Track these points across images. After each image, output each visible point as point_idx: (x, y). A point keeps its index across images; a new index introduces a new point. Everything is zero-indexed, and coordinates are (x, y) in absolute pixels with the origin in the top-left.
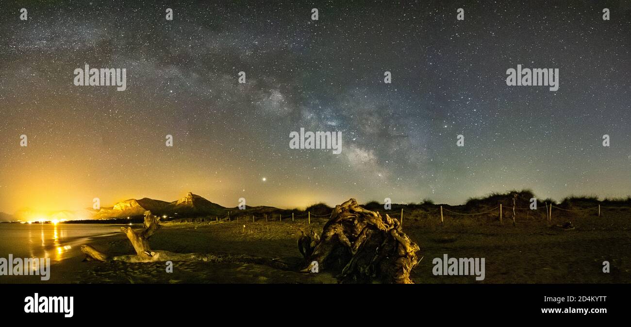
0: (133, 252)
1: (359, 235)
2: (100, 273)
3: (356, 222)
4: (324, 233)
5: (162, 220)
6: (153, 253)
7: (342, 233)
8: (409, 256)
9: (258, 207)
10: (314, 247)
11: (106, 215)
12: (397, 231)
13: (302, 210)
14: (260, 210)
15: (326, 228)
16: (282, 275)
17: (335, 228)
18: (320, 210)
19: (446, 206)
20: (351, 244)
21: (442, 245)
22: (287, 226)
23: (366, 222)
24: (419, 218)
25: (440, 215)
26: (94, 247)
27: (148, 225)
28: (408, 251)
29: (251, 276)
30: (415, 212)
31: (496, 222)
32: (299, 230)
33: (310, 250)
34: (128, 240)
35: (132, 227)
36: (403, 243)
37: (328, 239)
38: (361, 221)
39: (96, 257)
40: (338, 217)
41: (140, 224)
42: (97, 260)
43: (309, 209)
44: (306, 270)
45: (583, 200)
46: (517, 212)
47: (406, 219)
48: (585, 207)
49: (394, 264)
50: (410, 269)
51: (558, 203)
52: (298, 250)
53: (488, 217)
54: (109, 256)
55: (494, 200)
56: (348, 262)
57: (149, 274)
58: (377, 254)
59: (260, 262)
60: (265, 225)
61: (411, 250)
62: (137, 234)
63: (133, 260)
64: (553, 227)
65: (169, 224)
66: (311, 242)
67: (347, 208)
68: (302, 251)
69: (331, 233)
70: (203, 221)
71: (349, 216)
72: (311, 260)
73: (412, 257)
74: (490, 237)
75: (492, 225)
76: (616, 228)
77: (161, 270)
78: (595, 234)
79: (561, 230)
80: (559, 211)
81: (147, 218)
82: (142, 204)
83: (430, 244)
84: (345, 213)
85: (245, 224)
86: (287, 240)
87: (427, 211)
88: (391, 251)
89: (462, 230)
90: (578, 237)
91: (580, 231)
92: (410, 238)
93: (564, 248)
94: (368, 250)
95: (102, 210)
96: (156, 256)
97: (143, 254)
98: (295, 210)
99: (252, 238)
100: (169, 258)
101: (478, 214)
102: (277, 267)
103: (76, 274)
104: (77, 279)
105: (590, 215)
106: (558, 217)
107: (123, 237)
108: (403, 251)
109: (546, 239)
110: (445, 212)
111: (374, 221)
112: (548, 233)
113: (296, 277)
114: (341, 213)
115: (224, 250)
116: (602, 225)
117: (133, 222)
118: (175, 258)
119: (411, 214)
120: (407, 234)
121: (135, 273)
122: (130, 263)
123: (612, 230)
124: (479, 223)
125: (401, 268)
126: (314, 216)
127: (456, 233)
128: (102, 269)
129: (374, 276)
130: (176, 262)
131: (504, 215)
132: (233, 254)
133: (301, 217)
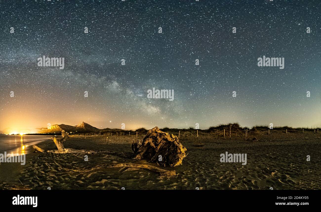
0: (56, 149)
1: (159, 143)
2: (41, 158)
3: (158, 137)
4: (144, 142)
5: (70, 134)
6: (65, 149)
7: (152, 142)
9: (114, 129)
10: (139, 148)
11: (45, 131)
12: (177, 142)
13: (134, 131)
14: (115, 130)
15: (145, 140)
16: (124, 161)
17: (148, 140)
18: (142, 131)
19: (199, 130)
20: (156, 147)
21: (197, 148)
22: (127, 138)
23: (162, 137)
24: (187, 135)
25: (197, 134)
26: (39, 146)
27: (63, 137)
28: (181, 151)
29: (110, 161)
30: (185, 133)
31: (222, 137)
32: (132, 140)
33: (137, 149)
34: (54, 143)
35: (56, 137)
36: (179, 147)
37: (145, 145)
38: (160, 137)
39: (39, 150)
40: (150, 135)
41: (60, 136)
42: (40, 152)
43: (137, 130)
44: (135, 158)
45: (262, 127)
46: (232, 133)
47: (181, 135)
48: (263, 131)
49: (175, 157)
50: (182, 159)
51: (250, 129)
52: (131, 149)
53: (219, 135)
54: (46, 151)
55: (221, 127)
56: (154, 155)
57: (63, 159)
58: (167, 152)
59: (113, 154)
60: (117, 137)
61: (183, 150)
62: (58, 140)
63: (56, 152)
64: (248, 140)
65: (73, 136)
66: (137, 146)
67: (154, 131)
68: (133, 150)
69: (146, 142)
70: (89, 135)
71: (155, 134)
72: (137, 154)
73: (183, 154)
74: (219, 144)
75: (220, 139)
76: (276, 140)
77: (69, 157)
78: (267, 143)
79: (252, 141)
80: (250, 133)
81: (63, 133)
82: (61, 127)
83: (192, 147)
84: (153, 133)
85: (108, 136)
86: (126, 145)
87: (191, 132)
88: (174, 150)
89: (206, 141)
90: (259, 144)
91: (260, 141)
92: (183, 145)
93: (253, 149)
94: (163, 150)
95: (43, 129)
96: (67, 151)
97: (61, 150)
98: (130, 131)
99: (111, 143)
100: (72, 152)
101: (214, 134)
102: (122, 157)
103: (30, 158)
104: (31, 161)
105: (265, 134)
106: (250, 135)
107: (52, 142)
108: (179, 151)
109: (244, 145)
110: (199, 133)
111: (166, 137)
112: (246, 142)
113: (130, 162)
114: (151, 133)
115: (98, 148)
116: (270, 139)
117: (56, 135)
118: (75, 152)
119: (183, 134)
120: (181, 143)
121: (57, 158)
122: (55, 154)
123: (275, 141)
124: (215, 138)
125: (178, 158)
126: (139, 134)
127: (204, 142)
128: (42, 156)
129: (166, 161)
130: (76, 154)
131: (226, 134)
132: (102, 150)
133: (133, 134)
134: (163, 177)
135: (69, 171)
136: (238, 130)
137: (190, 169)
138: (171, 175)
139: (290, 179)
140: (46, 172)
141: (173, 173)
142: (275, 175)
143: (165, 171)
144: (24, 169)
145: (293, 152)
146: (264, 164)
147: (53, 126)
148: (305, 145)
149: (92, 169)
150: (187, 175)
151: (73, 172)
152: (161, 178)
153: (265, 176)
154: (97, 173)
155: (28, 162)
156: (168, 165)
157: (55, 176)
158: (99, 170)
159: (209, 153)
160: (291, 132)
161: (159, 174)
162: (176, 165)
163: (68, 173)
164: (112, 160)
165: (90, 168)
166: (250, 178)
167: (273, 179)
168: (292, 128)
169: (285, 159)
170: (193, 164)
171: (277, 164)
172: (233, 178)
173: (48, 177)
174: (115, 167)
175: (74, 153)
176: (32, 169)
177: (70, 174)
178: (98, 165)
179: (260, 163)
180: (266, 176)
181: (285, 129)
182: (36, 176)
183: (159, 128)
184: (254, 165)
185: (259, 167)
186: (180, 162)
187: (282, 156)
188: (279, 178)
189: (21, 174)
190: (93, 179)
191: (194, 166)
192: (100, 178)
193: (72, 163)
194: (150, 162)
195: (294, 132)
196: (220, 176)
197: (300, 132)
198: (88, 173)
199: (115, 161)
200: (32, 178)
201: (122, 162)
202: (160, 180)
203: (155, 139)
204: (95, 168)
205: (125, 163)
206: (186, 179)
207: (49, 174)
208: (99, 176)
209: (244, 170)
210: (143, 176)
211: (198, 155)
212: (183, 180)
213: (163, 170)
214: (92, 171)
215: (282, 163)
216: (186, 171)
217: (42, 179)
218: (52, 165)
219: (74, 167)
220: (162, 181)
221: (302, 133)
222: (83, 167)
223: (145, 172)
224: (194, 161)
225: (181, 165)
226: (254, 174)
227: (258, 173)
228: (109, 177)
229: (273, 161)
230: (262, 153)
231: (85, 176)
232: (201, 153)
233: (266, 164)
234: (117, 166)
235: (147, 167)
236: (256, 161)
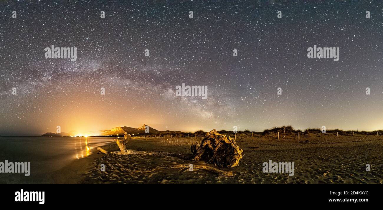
0: (119, 150)
1: (217, 145)
2: (104, 159)
3: (216, 139)
4: (202, 144)
5: (132, 136)
6: (127, 151)
7: (210, 144)
8: (239, 155)
9: (174, 131)
10: (197, 150)
11: (108, 133)
12: (233, 144)
13: (193, 133)
14: (174, 132)
15: (203, 142)
16: (183, 162)
17: (206, 142)
18: (200, 133)
19: (254, 132)
20: (214, 149)
21: (253, 149)
22: (186, 140)
23: (220, 139)
24: (243, 137)
25: (252, 136)
26: (102, 147)
27: (126, 138)
28: (238, 152)
29: (170, 162)
30: (241, 135)
31: (276, 140)
32: (191, 142)
33: (196, 151)
34: (117, 144)
35: (119, 139)
36: (236, 149)
37: (203, 147)
38: (218, 139)
39: (103, 152)
40: (208, 137)
41: (122, 138)
42: (103, 153)
43: (196, 133)
44: (194, 159)
45: (314, 130)
46: (286, 135)
47: (238, 138)
48: (315, 133)
49: (232, 158)
50: (239, 160)
51: (303, 131)
52: (190, 151)
53: (273, 137)
54: (109, 152)
55: (276, 130)
56: (212, 156)
57: (126, 159)
58: (225, 153)
59: (173, 156)
60: (176, 139)
61: (239, 152)
62: (121, 142)
63: (119, 153)
64: (301, 142)
65: (135, 138)
66: (196, 148)
67: (212, 133)
68: (192, 151)
69: (205, 144)
70: (150, 137)
71: (213, 137)
72: (196, 156)
73: (240, 155)
74: (274, 146)
75: (274, 141)
76: (328, 142)
77: (131, 158)
78: (319, 145)
79: (304, 143)
80: (303, 135)
81: (126, 135)
82: (124, 129)
83: (248, 149)
84: (211, 135)
85: (168, 138)
86: (186, 146)
87: (247, 134)
88: (231, 152)
89: (261, 143)
90: (312, 146)
91: (312, 144)
92: (239, 147)
93: (306, 151)
94: (221, 152)
95: (106, 131)
96: (129, 152)
97: (123, 151)
98: (189, 133)
99: (171, 145)
100: (134, 153)
101: (268, 136)
102: (181, 158)
103: (95, 159)
104: (95, 162)
105: (317, 137)
106: (303, 137)
107: (115, 143)
108: (236, 152)
109: (298, 147)
110: (254, 135)
111: (224, 139)
112: (299, 144)
113: (189, 163)
114: (209, 135)
115: (159, 149)
116: (322, 141)
117: (119, 137)
118: (137, 153)
119: (239, 136)
120: (238, 144)
121: (120, 159)
122: (118, 155)
123: (326, 143)
124: (269, 140)
125: (235, 160)
126: (198, 136)
127: (259, 144)
128: (106, 157)
129: (223, 163)
130: (138, 155)
131: (280, 137)
132: (162, 152)
133: (192, 136)
134: (221, 177)
135: (131, 172)
136: (291, 132)
137: (246, 170)
138: (228, 176)
139: (342, 179)
140: (109, 172)
141: (230, 174)
142: (327, 175)
143: (222, 171)
144: (89, 170)
145: (344, 154)
146: (316, 165)
147: (116, 128)
148: (355, 147)
149: (153, 170)
150: (243, 175)
151: (135, 172)
152: (219, 178)
153: (317, 176)
154: (158, 173)
155: (92, 163)
156: (225, 166)
157: (117, 176)
158: (159, 170)
159: (264, 155)
160: (342, 134)
161: (217, 174)
162: (233, 165)
163: (130, 173)
164: (172, 161)
165: (151, 168)
166: (303, 178)
167: (325, 180)
168: (342, 131)
169: (336, 160)
170: (249, 165)
171: (329, 165)
172: (287, 179)
173: (111, 177)
174: (175, 168)
175: (136, 155)
176: (96, 170)
177: (133, 174)
178: (159, 166)
179: (313, 164)
180: (319, 177)
181: (336, 132)
182: (100, 176)
183: (217, 130)
184: (306, 166)
185: (312, 168)
186: (237, 163)
187: (333, 158)
188: (331, 178)
189: (85, 174)
190: (154, 179)
191: (250, 167)
192: (160, 178)
193: (134, 164)
194: (208, 163)
195: (344, 135)
196: (275, 176)
197: (350, 135)
198: (149, 173)
199: (174, 162)
200: (96, 178)
201: (182, 163)
202: (217, 180)
203: (213, 141)
204: (156, 169)
205: (185, 164)
206: (242, 180)
207: (112, 174)
208: (160, 177)
209: (297, 171)
210: (201, 177)
211: (253, 156)
212: (239, 180)
213: (220, 171)
214: (153, 172)
215: (333, 164)
216: (242, 172)
217: (105, 179)
218: (115, 166)
219: (136, 167)
220: (219, 181)
221: (353, 135)
222: (144, 168)
223: (203, 172)
224: (249, 162)
225: (237, 165)
226: (307, 175)
227: (310, 174)
228: (169, 177)
229: (325, 163)
230: (315, 155)
231: (147, 176)
232: (257, 154)
233: (318, 165)
234: (177, 167)
235: (206, 168)
236: (308, 162)
